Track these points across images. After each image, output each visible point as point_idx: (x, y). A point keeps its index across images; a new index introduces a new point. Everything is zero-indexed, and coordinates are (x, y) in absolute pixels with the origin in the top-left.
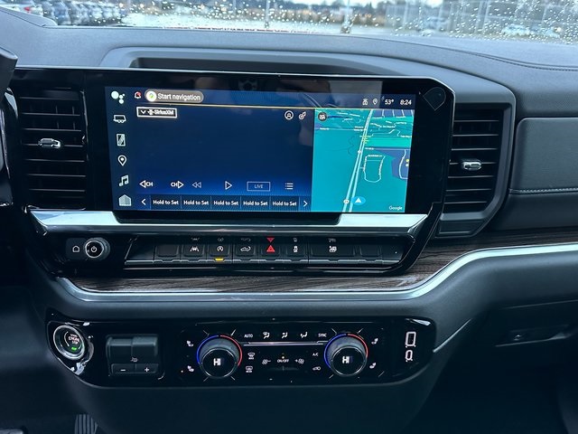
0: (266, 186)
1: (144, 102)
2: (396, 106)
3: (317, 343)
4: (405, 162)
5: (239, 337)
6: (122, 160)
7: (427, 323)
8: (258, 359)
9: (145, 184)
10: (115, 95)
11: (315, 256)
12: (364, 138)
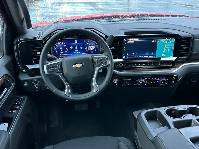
0: (148, 53)
1: (129, 41)
2: (172, 39)
3: (158, 80)
4: (173, 48)
5: (144, 79)
6: (124, 50)
7: (176, 76)
8: (147, 83)
9: (128, 54)
10: (124, 40)
11: (157, 65)
12: (166, 45)
